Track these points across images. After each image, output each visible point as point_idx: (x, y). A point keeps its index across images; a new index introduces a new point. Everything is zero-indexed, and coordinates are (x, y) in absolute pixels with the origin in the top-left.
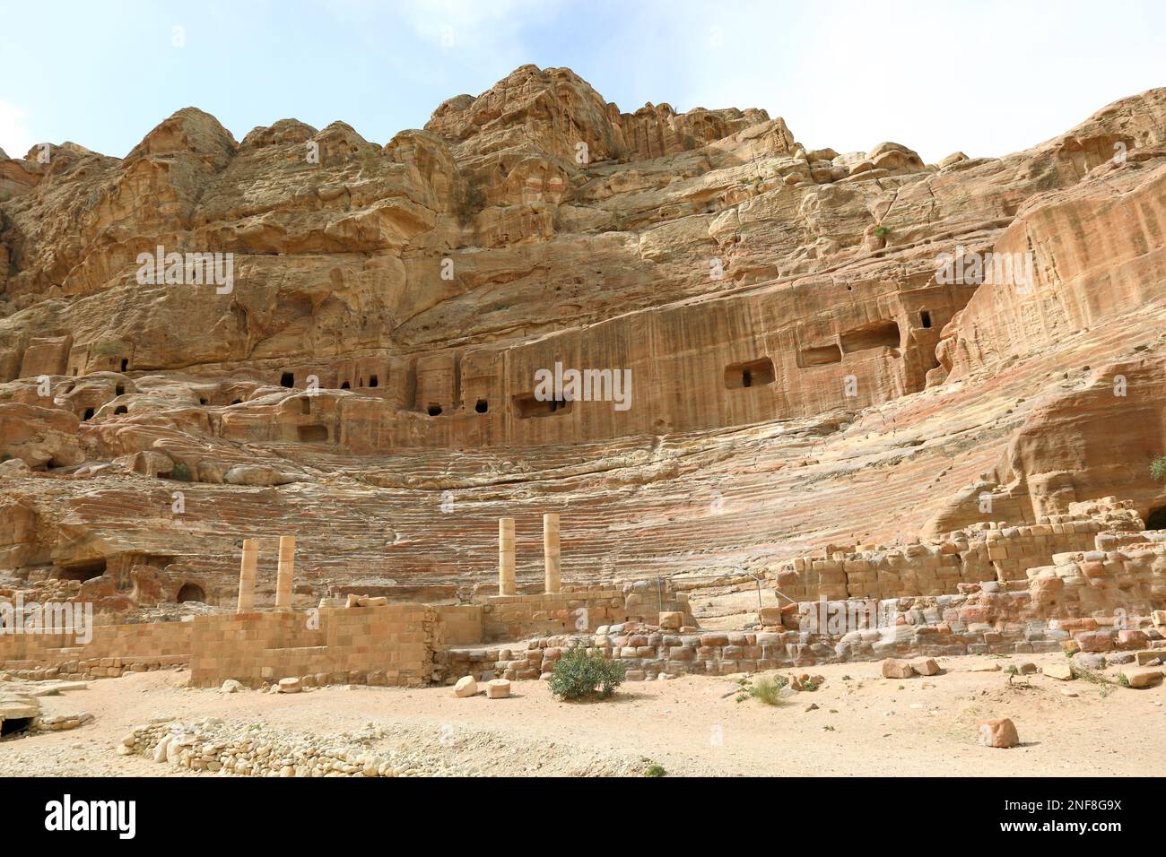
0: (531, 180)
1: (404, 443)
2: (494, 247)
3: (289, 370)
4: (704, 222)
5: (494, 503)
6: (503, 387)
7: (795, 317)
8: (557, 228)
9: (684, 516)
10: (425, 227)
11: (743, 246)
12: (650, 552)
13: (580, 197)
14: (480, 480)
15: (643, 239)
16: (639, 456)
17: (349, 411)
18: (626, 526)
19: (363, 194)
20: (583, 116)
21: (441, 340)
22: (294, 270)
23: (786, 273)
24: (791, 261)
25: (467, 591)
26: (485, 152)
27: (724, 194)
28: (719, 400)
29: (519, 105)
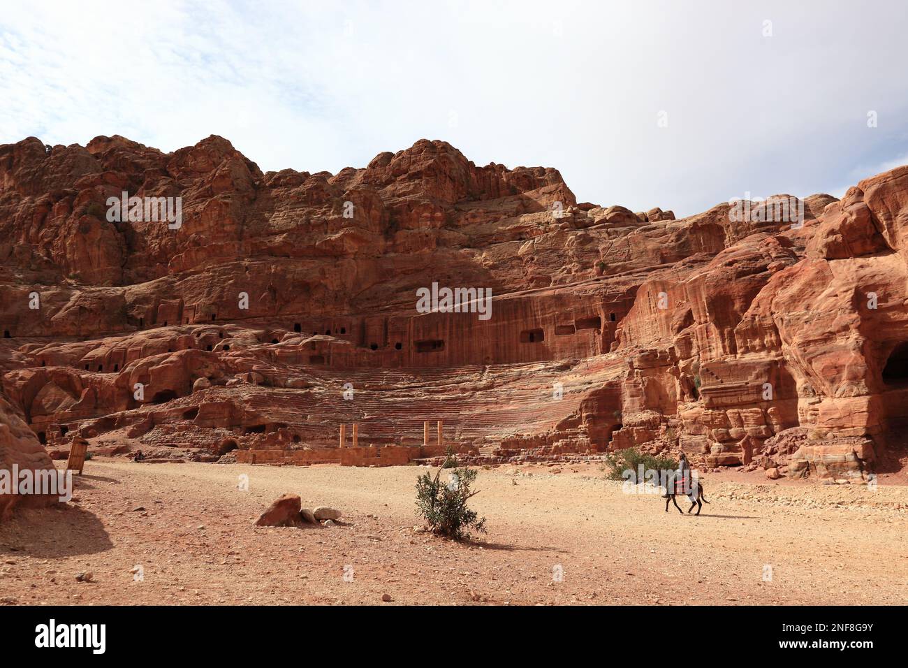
0: (425, 214)
1: (360, 365)
2: (403, 252)
3: (298, 322)
4: (517, 246)
5: (407, 398)
6: (409, 336)
7: (555, 309)
8: (438, 244)
9: (494, 409)
10: (366, 241)
11: (535, 264)
12: (477, 426)
13: (450, 223)
14: (399, 386)
15: (484, 255)
16: (476, 376)
17: (334, 349)
18: (467, 413)
19: (335, 224)
20: (454, 173)
21: (376, 307)
22: (300, 268)
23: (555, 281)
24: (559, 274)
25: (398, 440)
26: (399, 196)
27: (529, 230)
28: (517, 348)
29: (418, 168)
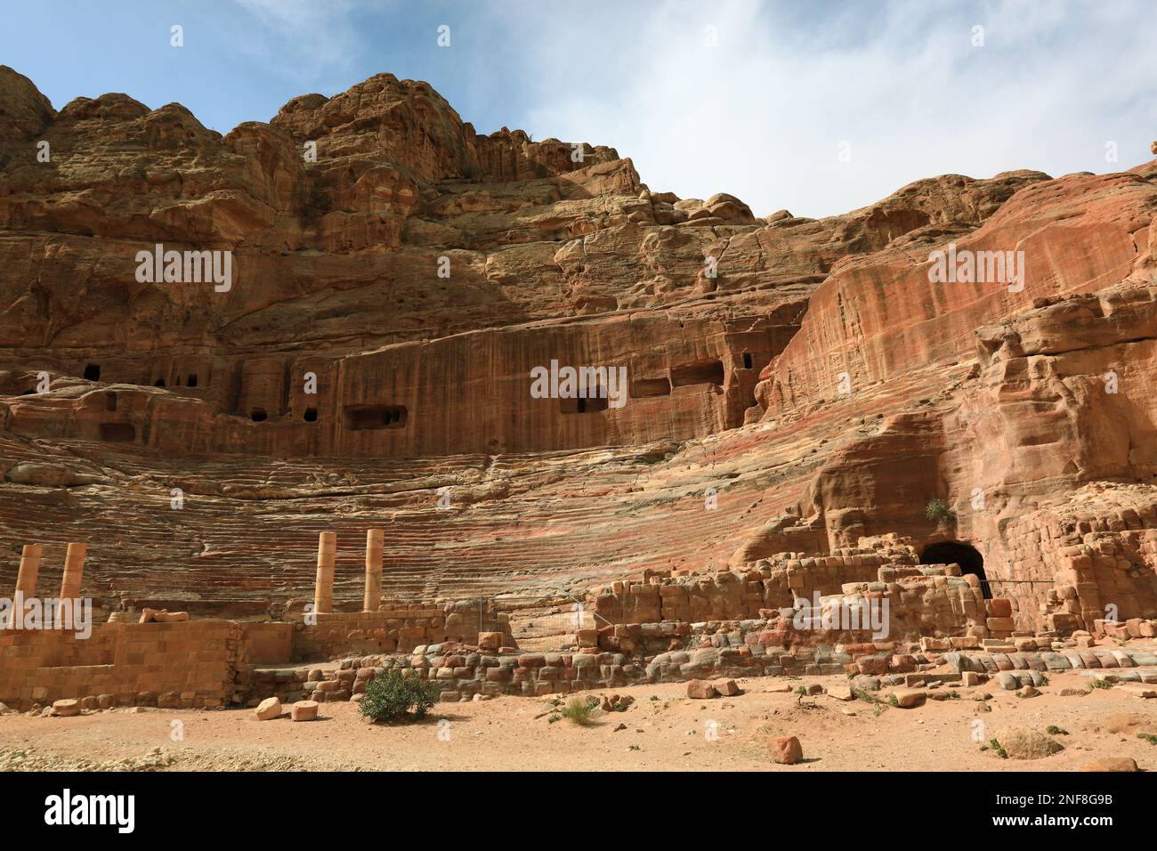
0: (380, 189)
1: (221, 449)
2: (336, 252)
3: (95, 361)
4: (551, 250)
5: (316, 516)
6: (335, 396)
7: (630, 349)
8: (404, 240)
9: (511, 536)
10: (262, 223)
11: (586, 277)
12: (475, 572)
13: (428, 211)
14: (303, 491)
15: (489, 261)
16: (471, 474)
17: (161, 410)
18: (452, 545)
19: (197, 183)
20: (439, 132)
21: (273, 343)
22: (110, 255)
23: (625, 306)
24: (631, 295)
25: (279, 608)
26: (334, 155)
27: (572, 224)
28: (554, 424)
29: (372, 113)
